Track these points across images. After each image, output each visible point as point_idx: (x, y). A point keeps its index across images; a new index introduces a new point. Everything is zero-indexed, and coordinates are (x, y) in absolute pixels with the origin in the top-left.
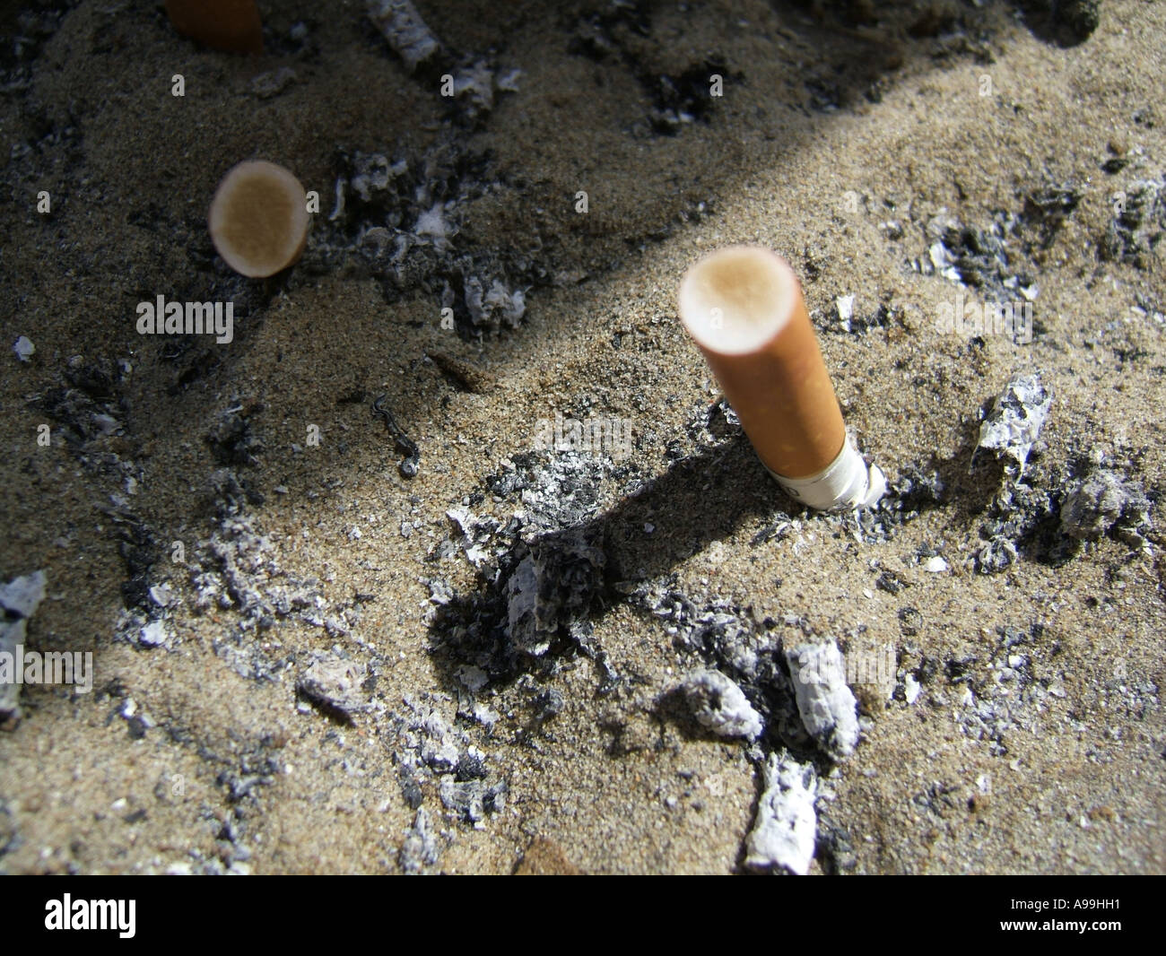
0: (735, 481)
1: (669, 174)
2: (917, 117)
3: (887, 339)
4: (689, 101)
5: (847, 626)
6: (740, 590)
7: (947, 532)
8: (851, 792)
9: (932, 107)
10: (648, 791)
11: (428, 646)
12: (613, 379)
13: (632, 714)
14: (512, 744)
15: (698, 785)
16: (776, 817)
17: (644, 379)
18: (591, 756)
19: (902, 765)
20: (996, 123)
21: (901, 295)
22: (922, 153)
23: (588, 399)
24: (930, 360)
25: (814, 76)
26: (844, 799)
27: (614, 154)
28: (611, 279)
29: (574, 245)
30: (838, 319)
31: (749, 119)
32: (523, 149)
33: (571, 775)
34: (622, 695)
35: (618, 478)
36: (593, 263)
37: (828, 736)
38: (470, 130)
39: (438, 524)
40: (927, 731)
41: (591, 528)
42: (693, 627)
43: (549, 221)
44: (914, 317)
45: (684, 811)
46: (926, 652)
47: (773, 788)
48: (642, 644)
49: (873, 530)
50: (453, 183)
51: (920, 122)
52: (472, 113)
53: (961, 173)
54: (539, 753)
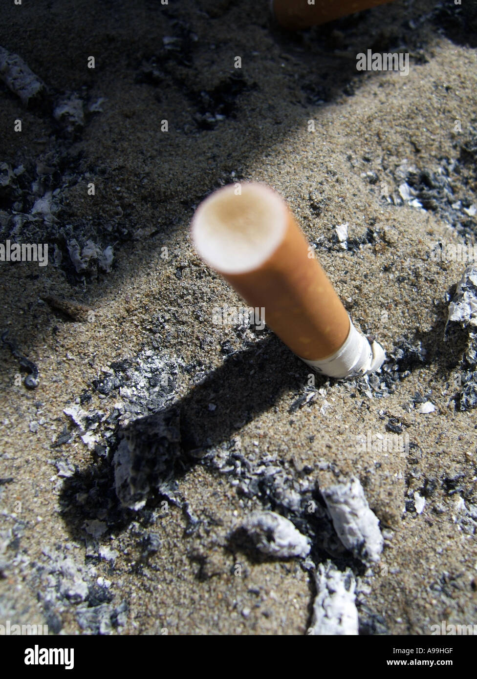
0: (273, 365)
1: (209, 155)
2: (380, 101)
3: (375, 252)
4: (222, 106)
5: (366, 465)
6: (284, 447)
7: (433, 384)
8: (382, 586)
9: (389, 94)
10: (228, 605)
11: (59, 510)
12: (179, 301)
13: (210, 549)
14: (130, 573)
15: (265, 597)
16: (326, 616)
17: (201, 298)
18: (185, 580)
19: (418, 561)
20: (435, 100)
21: (381, 221)
22: (386, 123)
23: (163, 317)
24: (407, 264)
25: (307, 82)
26: (378, 591)
27: (170, 145)
28: (173, 231)
29: (146, 210)
30: (339, 242)
31: (263, 112)
32: (104, 148)
33: (172, 596)
34: (202, 534)
35: (188, 371)
36: (159, 221)
37: (360, 550)
38: (71, 141)
39: (58, 420)
40: (434, 532)
41: (170, 411)
42: (251, 479)
43: (125, 195)
44: (392, 235)
45: (256, 618)
46: (427, 474)
47: (323, 593)
48: (214, 494)
49: (380, 388)
50: (57, 177)
51: (382, 103)
52: (70, 129)
53: (414, 135)
54: (149, 579)
